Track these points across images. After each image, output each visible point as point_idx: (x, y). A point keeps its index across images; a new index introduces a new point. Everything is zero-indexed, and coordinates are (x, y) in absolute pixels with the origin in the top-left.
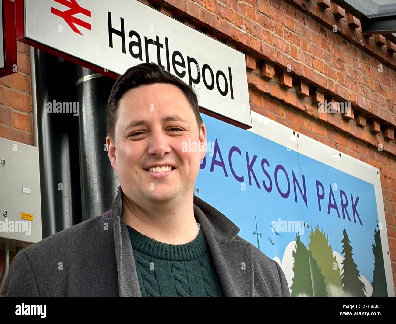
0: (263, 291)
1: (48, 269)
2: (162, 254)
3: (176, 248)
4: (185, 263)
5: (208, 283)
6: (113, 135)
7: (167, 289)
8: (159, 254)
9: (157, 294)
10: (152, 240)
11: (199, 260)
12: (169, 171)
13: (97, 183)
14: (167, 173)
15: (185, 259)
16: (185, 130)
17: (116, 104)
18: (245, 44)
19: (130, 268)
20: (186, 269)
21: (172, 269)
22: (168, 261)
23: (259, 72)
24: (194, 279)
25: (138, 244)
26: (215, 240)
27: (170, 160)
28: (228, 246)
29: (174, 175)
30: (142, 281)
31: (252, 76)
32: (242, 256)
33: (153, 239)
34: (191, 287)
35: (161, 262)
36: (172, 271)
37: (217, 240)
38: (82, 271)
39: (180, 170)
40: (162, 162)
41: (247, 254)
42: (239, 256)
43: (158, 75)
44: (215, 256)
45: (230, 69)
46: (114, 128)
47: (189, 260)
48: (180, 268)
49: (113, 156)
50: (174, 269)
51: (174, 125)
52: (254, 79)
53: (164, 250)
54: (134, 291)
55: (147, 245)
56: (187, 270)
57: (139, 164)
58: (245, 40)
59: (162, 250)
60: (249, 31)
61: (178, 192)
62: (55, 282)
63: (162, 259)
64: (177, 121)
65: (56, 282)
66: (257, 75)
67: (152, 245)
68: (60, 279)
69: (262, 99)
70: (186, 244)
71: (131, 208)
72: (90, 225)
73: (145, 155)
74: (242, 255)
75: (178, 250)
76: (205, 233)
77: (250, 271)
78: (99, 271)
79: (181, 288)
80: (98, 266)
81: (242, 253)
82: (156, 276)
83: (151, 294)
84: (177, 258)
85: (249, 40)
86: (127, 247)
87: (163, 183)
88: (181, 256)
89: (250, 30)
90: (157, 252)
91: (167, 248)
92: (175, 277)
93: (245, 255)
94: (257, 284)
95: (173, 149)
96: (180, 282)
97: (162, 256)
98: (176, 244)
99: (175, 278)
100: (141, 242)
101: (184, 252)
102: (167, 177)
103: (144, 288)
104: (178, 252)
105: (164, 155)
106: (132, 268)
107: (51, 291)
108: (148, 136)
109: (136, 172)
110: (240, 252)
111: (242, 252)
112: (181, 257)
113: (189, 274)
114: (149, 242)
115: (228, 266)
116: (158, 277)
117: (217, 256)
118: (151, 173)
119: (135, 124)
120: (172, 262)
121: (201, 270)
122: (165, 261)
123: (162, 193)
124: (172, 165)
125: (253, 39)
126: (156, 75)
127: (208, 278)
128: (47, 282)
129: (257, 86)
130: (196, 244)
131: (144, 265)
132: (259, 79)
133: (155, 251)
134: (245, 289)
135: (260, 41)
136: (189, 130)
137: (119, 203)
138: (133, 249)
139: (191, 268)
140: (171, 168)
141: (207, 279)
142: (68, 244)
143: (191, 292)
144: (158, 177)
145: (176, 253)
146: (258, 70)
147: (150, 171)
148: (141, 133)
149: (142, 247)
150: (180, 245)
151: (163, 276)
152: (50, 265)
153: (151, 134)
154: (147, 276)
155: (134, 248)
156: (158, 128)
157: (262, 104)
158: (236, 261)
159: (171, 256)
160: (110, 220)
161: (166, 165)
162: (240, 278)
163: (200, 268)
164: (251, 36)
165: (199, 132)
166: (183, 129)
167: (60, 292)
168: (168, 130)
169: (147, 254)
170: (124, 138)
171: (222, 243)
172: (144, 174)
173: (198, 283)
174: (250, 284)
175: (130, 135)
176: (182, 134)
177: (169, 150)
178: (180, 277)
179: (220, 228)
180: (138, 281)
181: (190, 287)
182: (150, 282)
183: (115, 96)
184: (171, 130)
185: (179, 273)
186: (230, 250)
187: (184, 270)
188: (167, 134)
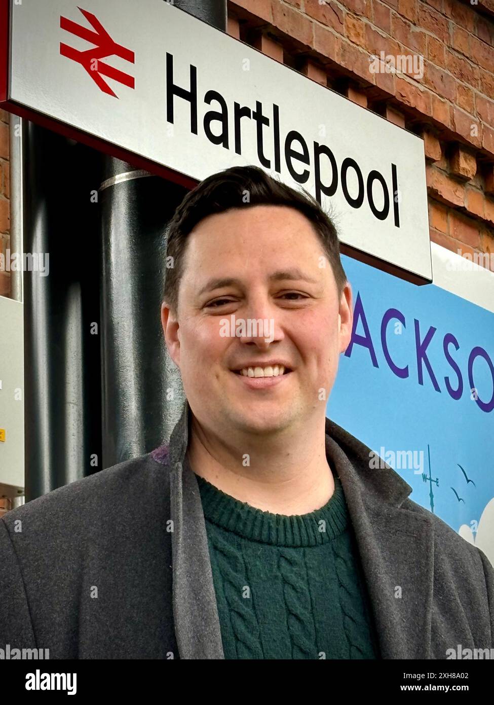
0: (450, 609)
1: (46, 556)
2: (261, 534)
3: (288, 522)
4: (304, 550)
5: (346, 590)
6: (174, 301)
7: (268, 601)
8: (257, 533)
9: (249, 610)
10: (243, 506)
11: (332, 545)
12: (279, 375)
13: (133, 381)
14: (275, 380)
15: (306, 543)
16: (312, 297)
17: (181, 241)
18: (422, 111)
19: (199, 561)
20: (305, 563)
21: (278, 562)
22: (272, 548)
23: (446, 165)
24: (319, 582)
25: (217, 513)
26: (363, 507)
27: (283, 354)
28: (388, 521)
29: (288, 384)
30: (220, 584)
31: (433, 174)
32: (414, 542)
33: (246, 503)
34: (314, 599)
35: (259, 548)
36: (279, 567)
37: (368, 508)
38: (109, 562)
39: (300, 375)
40: (266, 359)
41: (423, 537)
42: (408, 541)
43: (263, 188)
44: (361, 539)
45: (394, 167)
46: (177, 289)
47: (314, 546)
48: (295, 561)
49: (174, 339)
50: (283, 563)
51: (291, 287)
52: (436, 179)
53: (266, 527)
54: (203, 605)
55: (234, 516)
56: (308, 565)
57: (222, 361)
58: (422, 103)
59: (262, 526)
60: (431, 86)
61: (296, 416)
62: (58, 581)
63: (261, 542)
64: (298, 280)
65: (60, 581)
66: (443, 172)
67: (243, 516)
68: (67, 576)
69: (450, 219)
70: (309, 514)
71: (206, 443)
72: (127, 473)
73: (234, 344)
74: (412, 539)
75: (292, 527)
76: (345, 493)
77: (426, 570)
78: (140, 564)
79: (295, 600)
80: (139, 554)
81: (412, 535)
82: (247, 575)
83: (236, 610)
84: (290, 541)
85: (429, 104)
86: (195, 519)
87: (267, 399)
88: (297, 538)
89: (432, 84)
90: (252, 529)
91: (271, 521)
92: (283, 578)
93: (419, 540)
94: (441, 596)
95: (290, 336)
96: (294, 588)
97: (261, 538)
98: (289, 515)
99: (285, 581)
100: (222, 509)
101: (303, 531)
102: (274, 387)
103: (225, 599)
104: (292, 531)
105: (270, 346)
106: (201, 562)
107: (50, 599)
108: (241, 307)
109: (217, 377)
110: (410, 533)
111: (414, 534)
112: (298, 540)
113: (311, 573)
114: (236, 509)
115: (384, 558)
116: (251, 577)
117: (364, 538)
118: (245, 379)
119: (217, 284)
120: (281, 549)
121: (334, 565)
122: (267, 547)
123: (264, 418)
124: (285, 364)
125: (436, 102)
126: (259, 191)
127: (346, 581)
128: (44, 581)
129: (441, 192)
130: (327, 515)
131: (225, 553)
132: (446, 178)
133: (249, 529)
134: (414, 604)
135: (451, 106)
136: (319, 297)
137: (183, 434)
138: (206, 523)
139: (316, 560)
140: (282, 371)
141: (344, 582)
142: (85, 510)
143: (312, 609)
144: (259, 387)
145: (288, 532)
146: (445, 163)
147: (243, 375)
148: (227, 302)
149: (224, 519)
150: (297, 517)
151: (262, 575)
152: (49, 548)
153: (247, 304)
154: (230, 575)
155: (208, 519)
156: (261, 293)
157: (449, 227)
158: (400, 551)
159: (278, 537)
160: (166, 464)
161: (274, 365)
162: (406, 583)
163: (334, 562)
164: (433, 95)
165: (340, 298)
166: (309, 296)
167: (66, 601)
168: (280, 297)
169: (233, 532)
170: (196, 309)
171: (376, 515)
172: (232, 381)
173: (327, 590)
174: (425, 594)
175: (207, 304)
176: (306, 306)
177: (281, 335)
178: (293, 578)
179: (375, 485)
180: (213, 585)
181: (311, 598)
182: (235, 587)
183: (180, 227)
184: (284, 297)
185: (292, 571)
186: (390, 528)
187: (303, 564)
188: (277, 305)
